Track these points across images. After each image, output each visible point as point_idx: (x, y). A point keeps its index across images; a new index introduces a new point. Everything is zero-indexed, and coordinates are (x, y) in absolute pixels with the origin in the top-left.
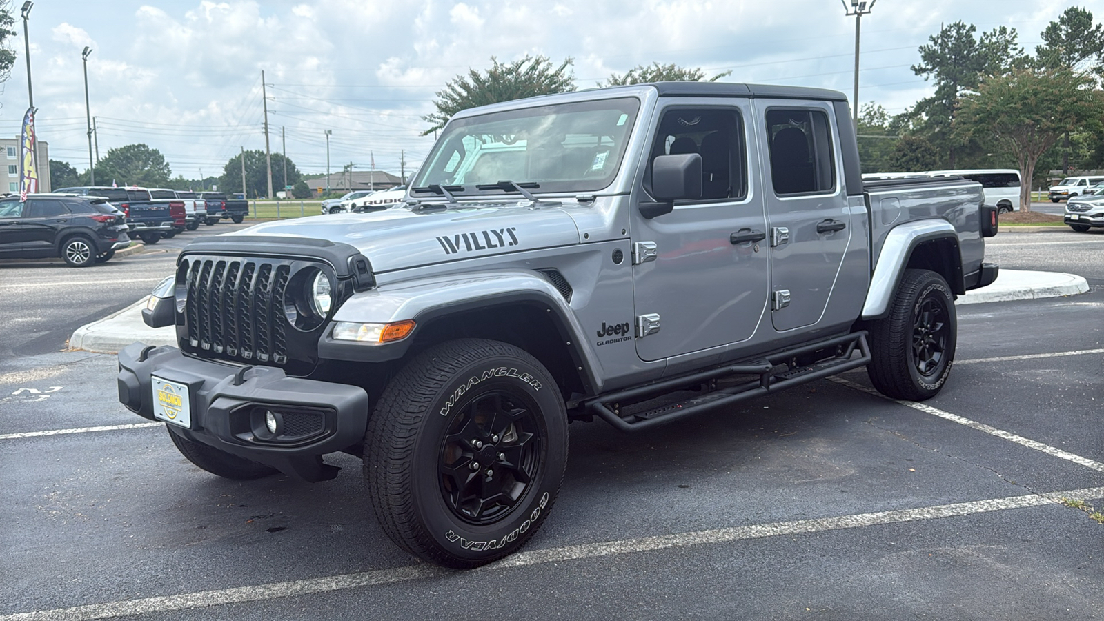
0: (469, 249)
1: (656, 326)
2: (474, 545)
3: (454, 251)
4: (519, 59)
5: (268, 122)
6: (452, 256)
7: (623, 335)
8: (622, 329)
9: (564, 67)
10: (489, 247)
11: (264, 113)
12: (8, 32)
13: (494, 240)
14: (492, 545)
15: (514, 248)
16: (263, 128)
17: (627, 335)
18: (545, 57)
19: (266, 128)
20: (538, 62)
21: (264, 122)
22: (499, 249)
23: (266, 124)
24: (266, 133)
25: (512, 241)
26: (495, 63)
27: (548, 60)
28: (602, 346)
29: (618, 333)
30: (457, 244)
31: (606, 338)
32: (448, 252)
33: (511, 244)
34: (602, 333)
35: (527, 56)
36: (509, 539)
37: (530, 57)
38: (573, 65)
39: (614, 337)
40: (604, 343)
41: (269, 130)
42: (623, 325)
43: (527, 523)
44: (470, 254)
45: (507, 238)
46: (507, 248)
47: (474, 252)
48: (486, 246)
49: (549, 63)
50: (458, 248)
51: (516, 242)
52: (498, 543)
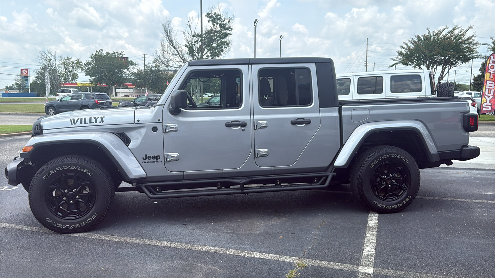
0: (81, 123)
1: (175, 158)
2: (58, 225)
3: (75, 124)
4: (441, 28)
5: (368, 61)
6: (73, 125)
7: (157, 160)
8: (157, 158)
9: (467, 31)
10: (90, 123)
11: (366, 57)
12: (229, 34)
13: (93, 120)
14: (67, 227)
15: (102, 124)
16: (365, 64)
17: (159, 160)
18: (459, 26)
19: (366, 64)
20: (454, 29)
21: (366, 61)
22: (95, 124)
23: (366, 62)
24: (366, 66)
25: (101, 121)
26: (429, 31)
27: (461, 27)
28: (145, 163)
29: (155, 159)
30: (77, 121)
31: (147, 160)
32: (72, 124)
33: (100, 122)
34: (145, 158)
35: (446, 26)
36: (75, 226)
37: (448, 26)
38: (473, 29)
39: (152, 160)
40: (147, 162)
41: (368, 65)
42: (157, 156)
43: (85, 223)
44: (81, 125)
45: (99, 120)
46: (98, 123)
47: (83, 124)
48: (89, 123)
49: (462, 29)
50: (77, 123)
51: (103, 121)
52: (69, 227)
